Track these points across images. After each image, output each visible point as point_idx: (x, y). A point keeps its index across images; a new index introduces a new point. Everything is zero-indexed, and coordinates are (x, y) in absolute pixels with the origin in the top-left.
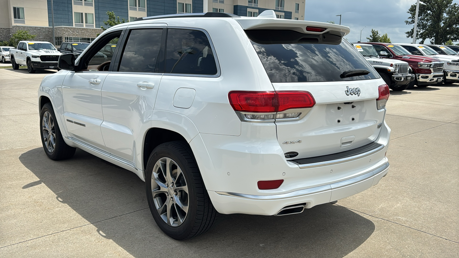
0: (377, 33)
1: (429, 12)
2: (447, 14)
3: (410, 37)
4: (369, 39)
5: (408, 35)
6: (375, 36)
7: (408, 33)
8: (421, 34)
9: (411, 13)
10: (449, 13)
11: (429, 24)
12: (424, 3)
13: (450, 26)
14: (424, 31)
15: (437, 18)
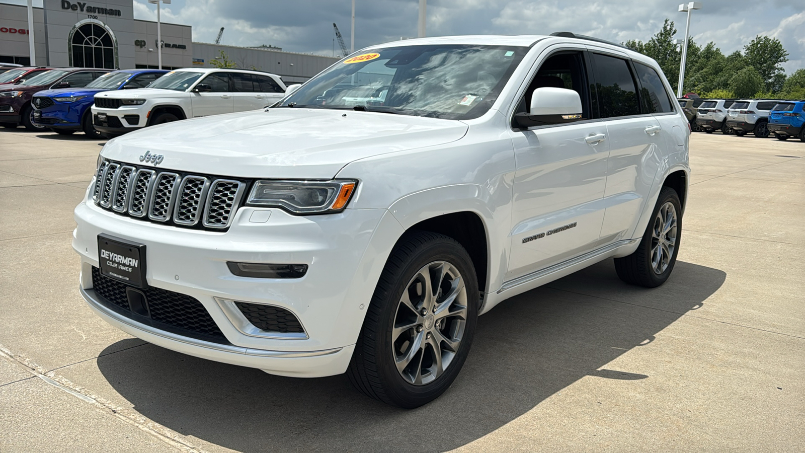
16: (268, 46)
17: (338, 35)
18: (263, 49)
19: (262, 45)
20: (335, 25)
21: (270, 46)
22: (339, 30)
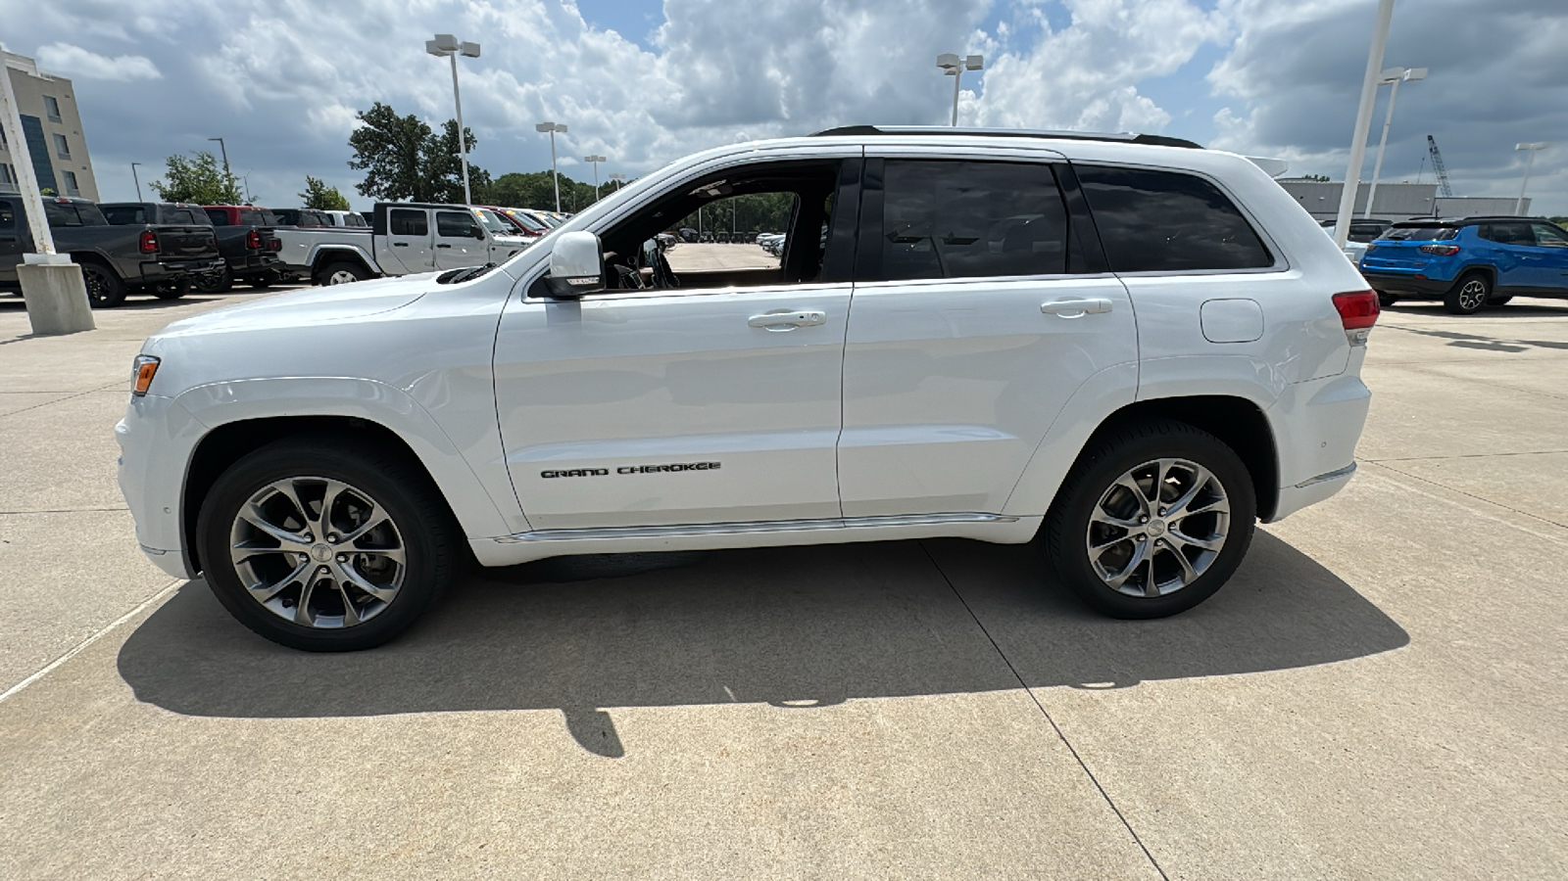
0: (322, 184)
1: (390, 146)
2: (425, 153)
3: (366, 195)
4: (303, 196)
5: (361, 191)
6: (320, 190)
7: (359, 186)
8: (386, 189)
9: (356, 147)
10: (428, 151)
11: (397, 170)
12: (376, 127)
13: (435, 176)
14: (390, 183)
15: (410, 161)
16: (1313, 177)
17: (1434, 151)
18: (1304, 182)
19: (1304, 176)
20: (1430, 138)
21: (1316, 176)
22: (1437, 144)
